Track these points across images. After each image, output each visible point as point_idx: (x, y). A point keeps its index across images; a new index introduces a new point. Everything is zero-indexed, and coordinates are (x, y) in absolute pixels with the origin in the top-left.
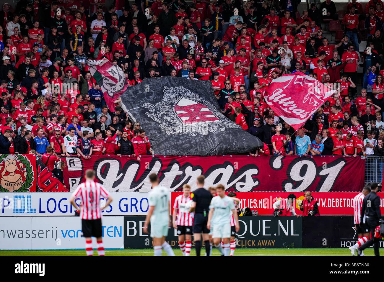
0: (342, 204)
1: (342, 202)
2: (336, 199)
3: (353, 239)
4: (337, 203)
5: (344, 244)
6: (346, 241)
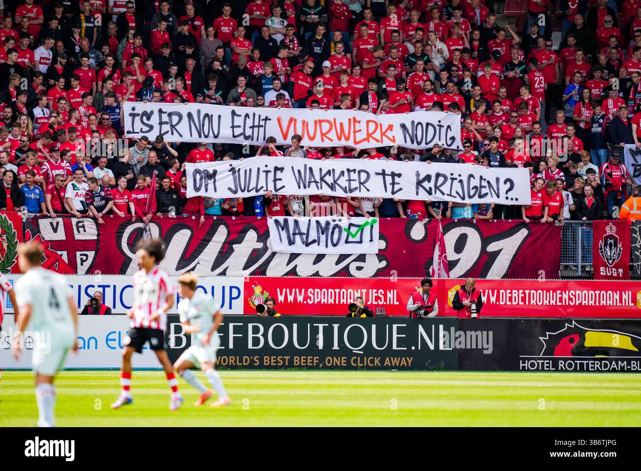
0: (523, 299)
1: (523, 295)
2: (514, 291)
3: (541, 356)
4: (515, 297)
5: (526, 365)
6: (529, 359)
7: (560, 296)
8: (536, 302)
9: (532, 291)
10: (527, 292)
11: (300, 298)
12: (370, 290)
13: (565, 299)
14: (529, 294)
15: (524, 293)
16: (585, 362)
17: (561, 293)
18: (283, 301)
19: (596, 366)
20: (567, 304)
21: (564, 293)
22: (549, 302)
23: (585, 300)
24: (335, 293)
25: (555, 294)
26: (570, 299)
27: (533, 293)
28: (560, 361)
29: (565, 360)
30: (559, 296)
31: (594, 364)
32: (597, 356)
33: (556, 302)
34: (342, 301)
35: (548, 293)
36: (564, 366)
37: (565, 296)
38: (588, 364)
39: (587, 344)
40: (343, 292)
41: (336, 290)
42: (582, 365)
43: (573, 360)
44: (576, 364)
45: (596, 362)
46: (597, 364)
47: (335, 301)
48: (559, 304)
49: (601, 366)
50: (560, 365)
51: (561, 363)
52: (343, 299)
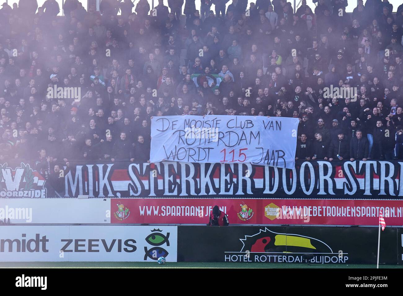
0: (321, 213)
1: (321, 210)
2: (314, 207)
3: (241, 252)
4: (315, 211)
5: (230, 258)
6: (232, 254)
7: (350, 210)
8: (331, 214)
9: (328, 207)
10: (324, 207)
11: (156, 213)
12: (207, 207)
13: (353, 213)
14: (326, 209)
15: (323, 209)
16: (275, 256)
17: (350, 209)
18: (143, 215)
19: (283, 259)
20: (355, 216)
21: (352, 208)
22: (341, 215)
23: (368, 213)
24: (181, 209)
25: (345, 209)
26: (357, 213)
27: (329, 208)
28: (255, 256)
29: (260, 255)
30: (348, 210)
31: (282, 257)
32: (284, 252)
33: (346, 214)
34: (186, 214)
35: (340, 209)
36: (259, 259)
37: (353, 210)
38: (277, 258)
39: (276, 244)
40: (187, 208)
41: (182, 207)
42: (272, 259)
43: (266, 255)
44: (268, 258)
45: (283, 256)
46: (284, 257)
47: (181, 214)
48: (348, 216)
49: (287, 259)
50: (255, 258)
51: (257, 257)
52: (187, 213)
